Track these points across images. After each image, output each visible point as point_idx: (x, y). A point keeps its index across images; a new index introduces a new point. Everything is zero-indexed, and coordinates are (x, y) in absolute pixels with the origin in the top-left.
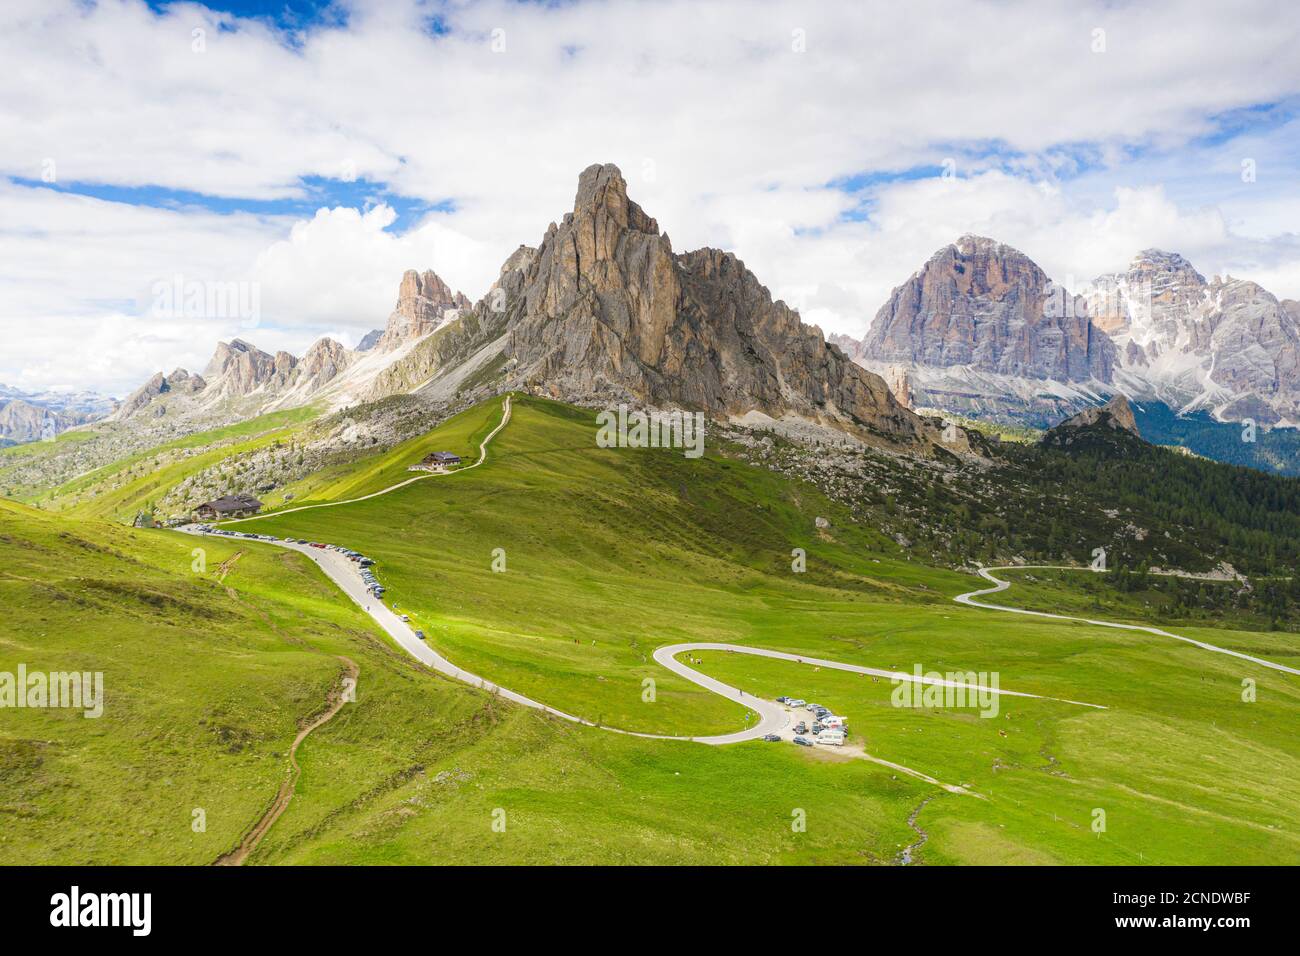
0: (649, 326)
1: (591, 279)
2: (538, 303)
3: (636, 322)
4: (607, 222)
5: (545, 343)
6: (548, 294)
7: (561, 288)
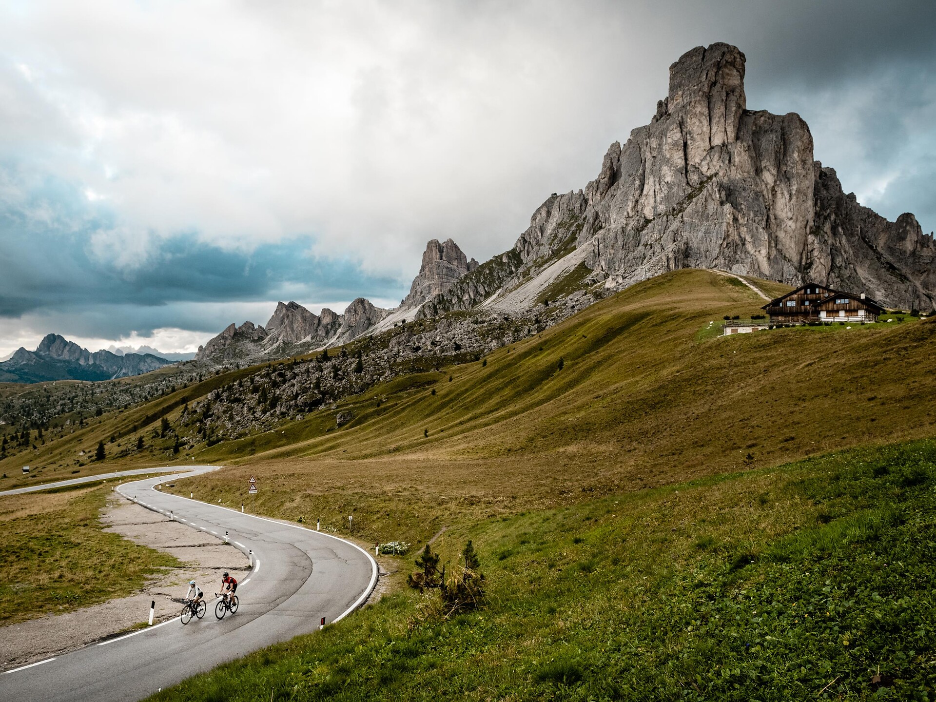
0: (790, 223)
1: (704, 169)
2: (630, 204)
3: (772, 217)
4: (726, 100)
5: (651, 245)
6: (645, 192)
7: (663, 183)
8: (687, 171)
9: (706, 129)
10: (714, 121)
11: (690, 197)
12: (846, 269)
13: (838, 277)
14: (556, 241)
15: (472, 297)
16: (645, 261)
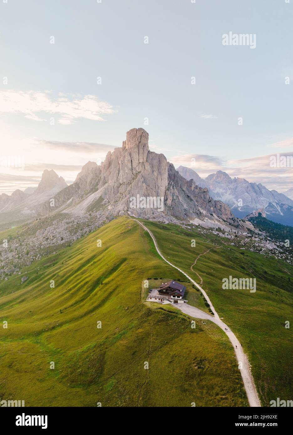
1: (137, 169)
2: (115, 178)
4: (143, 148)
5: (122, 194)
6: (120, 175)
7: (125, 173)
8: (132, 170)
9: (138, 157)
10: (140, 155)
11: (133, 179)
12: (176, 199)
14: (91, 185)
15: (63, 199)
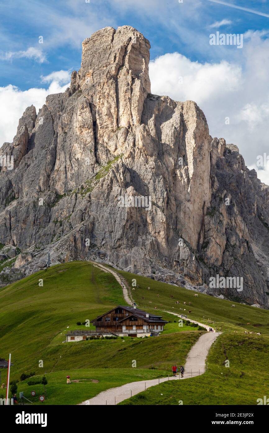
1: (112, 149)
2: (42, 179)
3: (172, 199)
4: (132, 84)
5: (61, 222)
6: (56, 168)
7: (74, 160)
8: (96, 150)
9: (113, 110)
10: (121, 104)
12: (240, 247)
13: (232, 256)
16: (55, 239)
